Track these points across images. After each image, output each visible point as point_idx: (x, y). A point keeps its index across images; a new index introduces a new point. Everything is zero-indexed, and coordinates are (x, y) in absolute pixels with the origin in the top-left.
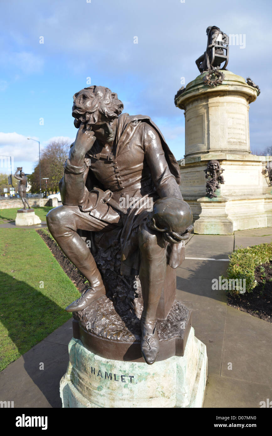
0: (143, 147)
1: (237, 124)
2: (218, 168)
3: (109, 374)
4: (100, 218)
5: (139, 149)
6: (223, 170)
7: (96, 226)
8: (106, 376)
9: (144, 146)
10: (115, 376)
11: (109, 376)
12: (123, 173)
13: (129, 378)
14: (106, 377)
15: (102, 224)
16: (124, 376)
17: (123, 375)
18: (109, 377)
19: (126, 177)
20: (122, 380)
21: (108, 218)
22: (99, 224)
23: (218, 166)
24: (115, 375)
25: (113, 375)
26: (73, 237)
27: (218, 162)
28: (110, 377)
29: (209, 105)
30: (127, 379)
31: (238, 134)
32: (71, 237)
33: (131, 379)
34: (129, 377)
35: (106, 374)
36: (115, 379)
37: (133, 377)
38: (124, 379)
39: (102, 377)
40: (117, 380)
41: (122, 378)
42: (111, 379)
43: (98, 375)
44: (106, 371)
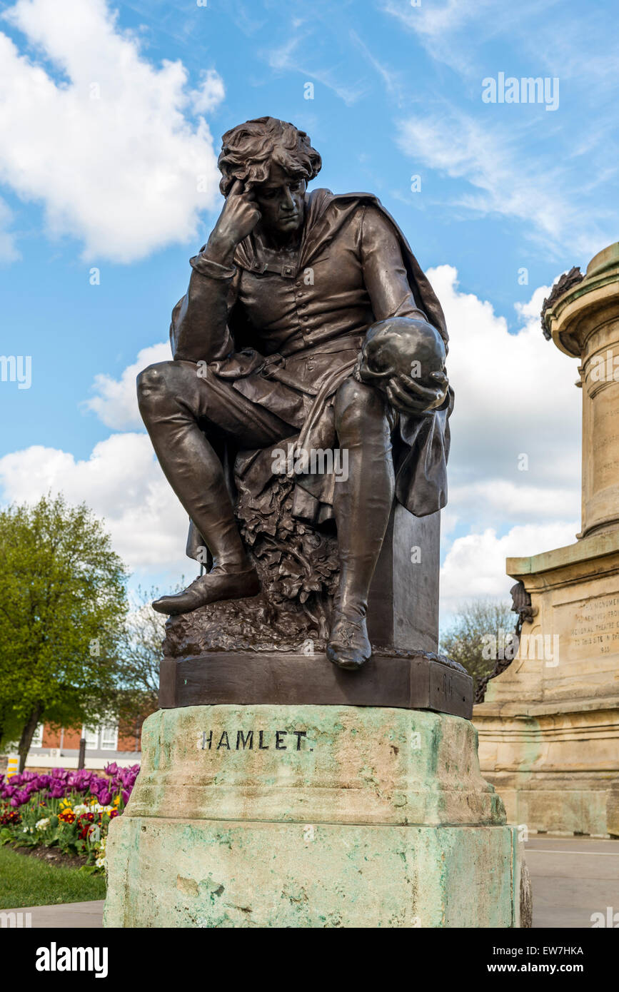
0: (358, 254)
3: (245, 735)
4: (254, 401)
5: (352, 258)
7: (244, 419)
8: (238, 742)
9: (361, 252)
10: (261, 738)
11: (245, 739)
12: (312, 307)
13: (295, 737)
14: (237, 746)
15: (257, 417)
16: (285, 733)
17: (281, 729)
18: (244, 744)
19: (318, 319)
20: (277, 746)
21: (273, 402)
22: (250, 414)
24: (261, 732)
25: (258, 733)
26: (190, 430)
28: (249, 742)
30: (290, 740)
32: (186, 428)
33: (299, 739)
34: (296, 733)
35: (238, 738)
36: (260, 746)
37: (304, 733)
38: (282, 741)
39: (229, 748)
40: (266, 748)
41: (279, 741)
42: (251, 747)
43: (218, 748)
44: (241, 728)
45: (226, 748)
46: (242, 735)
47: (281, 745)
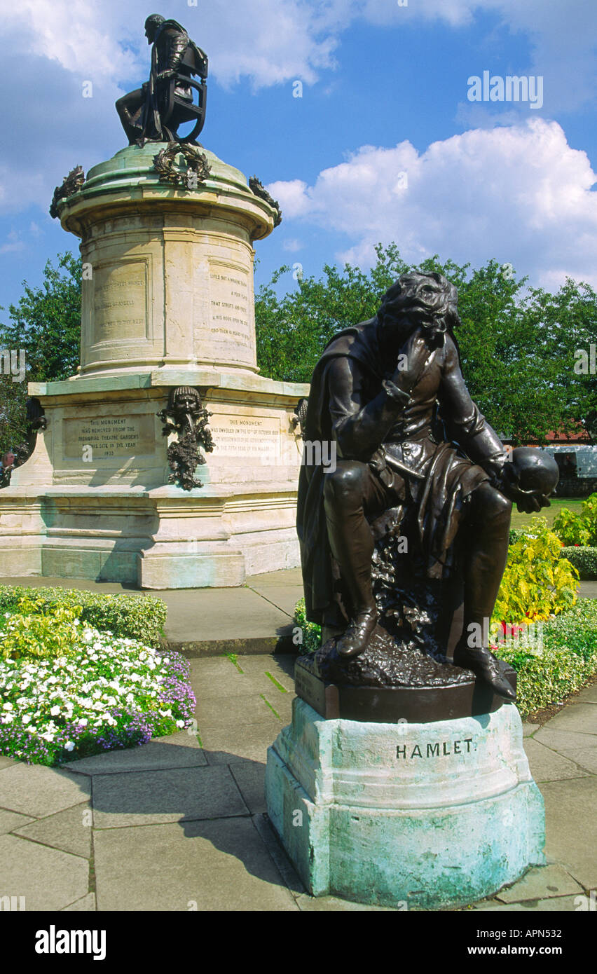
0: (443, 369)
1: (232, 294)
2: (198, 407)
3: (433, 746)
5: (438, 369)
6: (206, 414)
8: (428, 752)
9: (445, 367)
10: (445, 747)
11: (433, 749)
13: (466, 743)
14: (428, 754)
16: (459, 742)
17: (457, 739)
18: (433, 752)
20: (455, 750)
23: (198, 404)
24: (444, 744)
25: (442, 745)
27: (195, 392)
28: (436, 751)
29: (167, 237)
30: (463, 745)
31: (234, 320)
33: (468, 744)
34: (465, 741)
35: (428, 748)
36: (445, 754)
37: (471, 740)
38: (458, 747)
39: (421, 756)
40: (449, 753)
41: (456, 747)
42: (438, 754)
43: (412, 757)
44: (430, 742)
45: (418, 757)
46: (431, 747)
47: (457, 750)
